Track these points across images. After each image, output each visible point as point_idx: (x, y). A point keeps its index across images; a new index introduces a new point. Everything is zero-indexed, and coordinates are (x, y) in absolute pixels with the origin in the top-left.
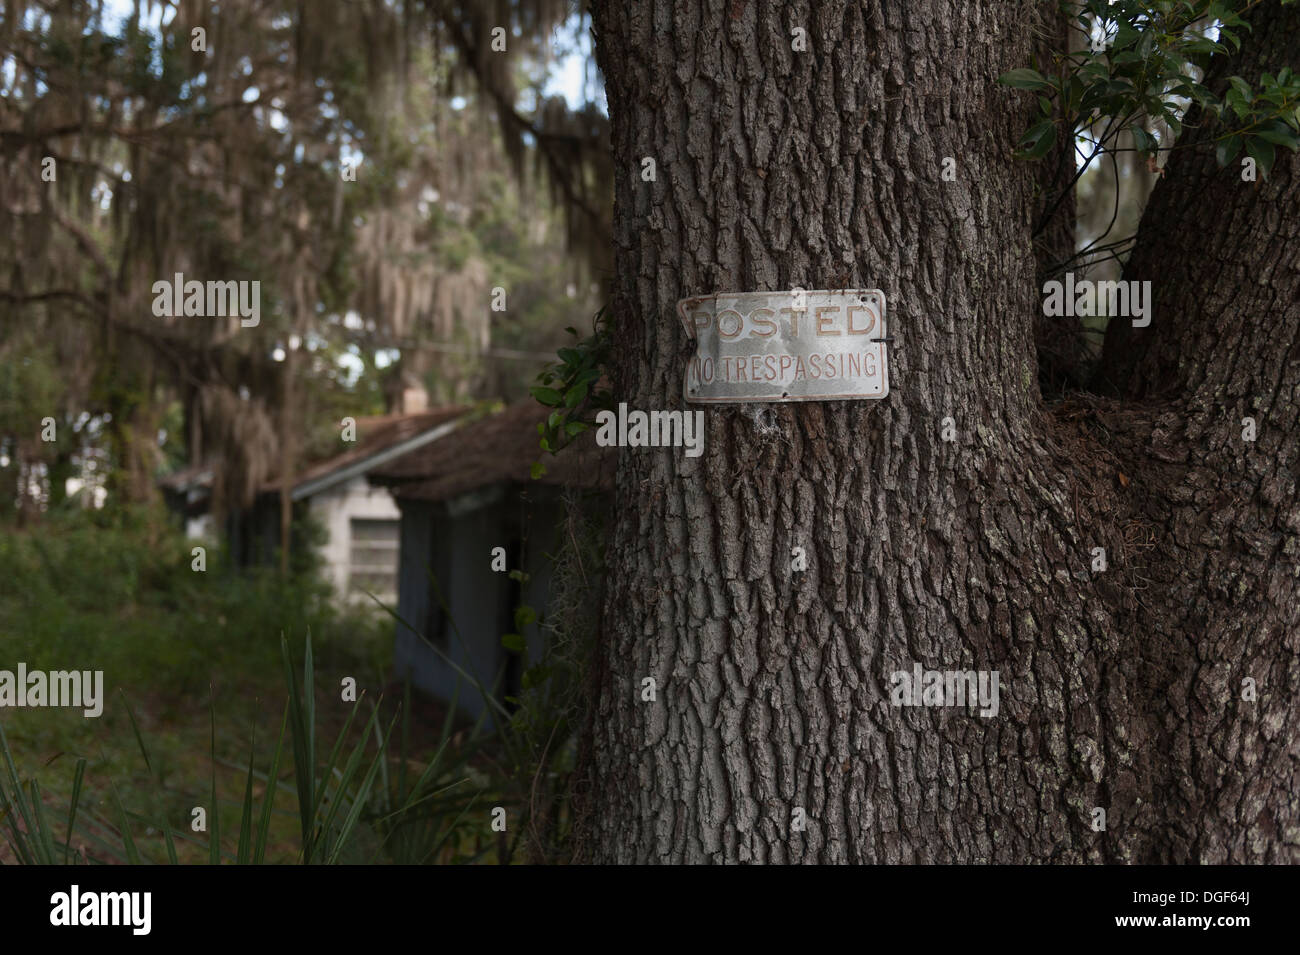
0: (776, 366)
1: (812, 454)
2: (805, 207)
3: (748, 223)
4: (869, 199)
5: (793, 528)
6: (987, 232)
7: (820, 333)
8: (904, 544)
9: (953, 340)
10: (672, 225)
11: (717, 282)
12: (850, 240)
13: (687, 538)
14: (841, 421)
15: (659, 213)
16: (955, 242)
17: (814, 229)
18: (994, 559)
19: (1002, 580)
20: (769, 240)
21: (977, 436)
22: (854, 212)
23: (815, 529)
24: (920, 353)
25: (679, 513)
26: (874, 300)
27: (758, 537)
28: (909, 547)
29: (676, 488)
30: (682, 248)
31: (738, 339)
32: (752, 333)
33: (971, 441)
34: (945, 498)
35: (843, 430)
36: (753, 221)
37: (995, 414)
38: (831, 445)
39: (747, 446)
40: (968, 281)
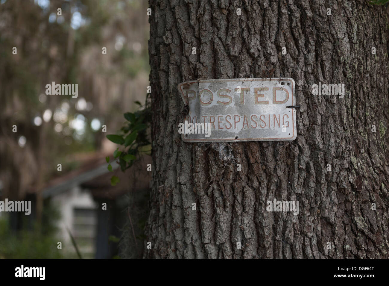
0: (232, 121)
1: (253, 172)
2: (249, 30)
3: (217, 40)
4: (285, 27)
5: (242, 215)
6: (357, 46)
7: (257, 102)
8: (307, 225)
9: (336, 107)
10: (176, 41)
11: (200, 73)
12: (275, 50)
13: (183, 219)
14: (269, 153)
15: (169, 35)
16: (337, 52)
17: (254, 43)
18: (359, 234)
19: (364, 246)
20: (229, 49)
21: (351, 163)
22: (277, 33)
23: (255, 215)
24: (315, 114)
25: (179, 205)
26: (288, 84)
27: (222, 220)
28: (309, 226)
29: (178, 190)
30: (182, 55)
31: (210, 106)
32: (218, 102)
33: (347, 166)
34: (331, 198)
35: (270, 157)
36: (220, 39)
37: (363, 151)
38: (264, 167)
39: (216, 167)
40: (345, 75)
